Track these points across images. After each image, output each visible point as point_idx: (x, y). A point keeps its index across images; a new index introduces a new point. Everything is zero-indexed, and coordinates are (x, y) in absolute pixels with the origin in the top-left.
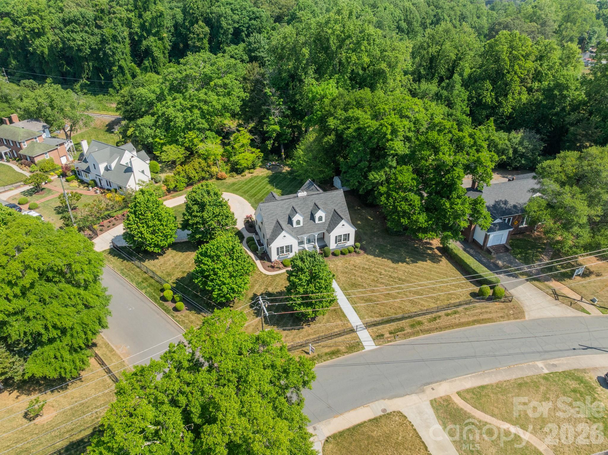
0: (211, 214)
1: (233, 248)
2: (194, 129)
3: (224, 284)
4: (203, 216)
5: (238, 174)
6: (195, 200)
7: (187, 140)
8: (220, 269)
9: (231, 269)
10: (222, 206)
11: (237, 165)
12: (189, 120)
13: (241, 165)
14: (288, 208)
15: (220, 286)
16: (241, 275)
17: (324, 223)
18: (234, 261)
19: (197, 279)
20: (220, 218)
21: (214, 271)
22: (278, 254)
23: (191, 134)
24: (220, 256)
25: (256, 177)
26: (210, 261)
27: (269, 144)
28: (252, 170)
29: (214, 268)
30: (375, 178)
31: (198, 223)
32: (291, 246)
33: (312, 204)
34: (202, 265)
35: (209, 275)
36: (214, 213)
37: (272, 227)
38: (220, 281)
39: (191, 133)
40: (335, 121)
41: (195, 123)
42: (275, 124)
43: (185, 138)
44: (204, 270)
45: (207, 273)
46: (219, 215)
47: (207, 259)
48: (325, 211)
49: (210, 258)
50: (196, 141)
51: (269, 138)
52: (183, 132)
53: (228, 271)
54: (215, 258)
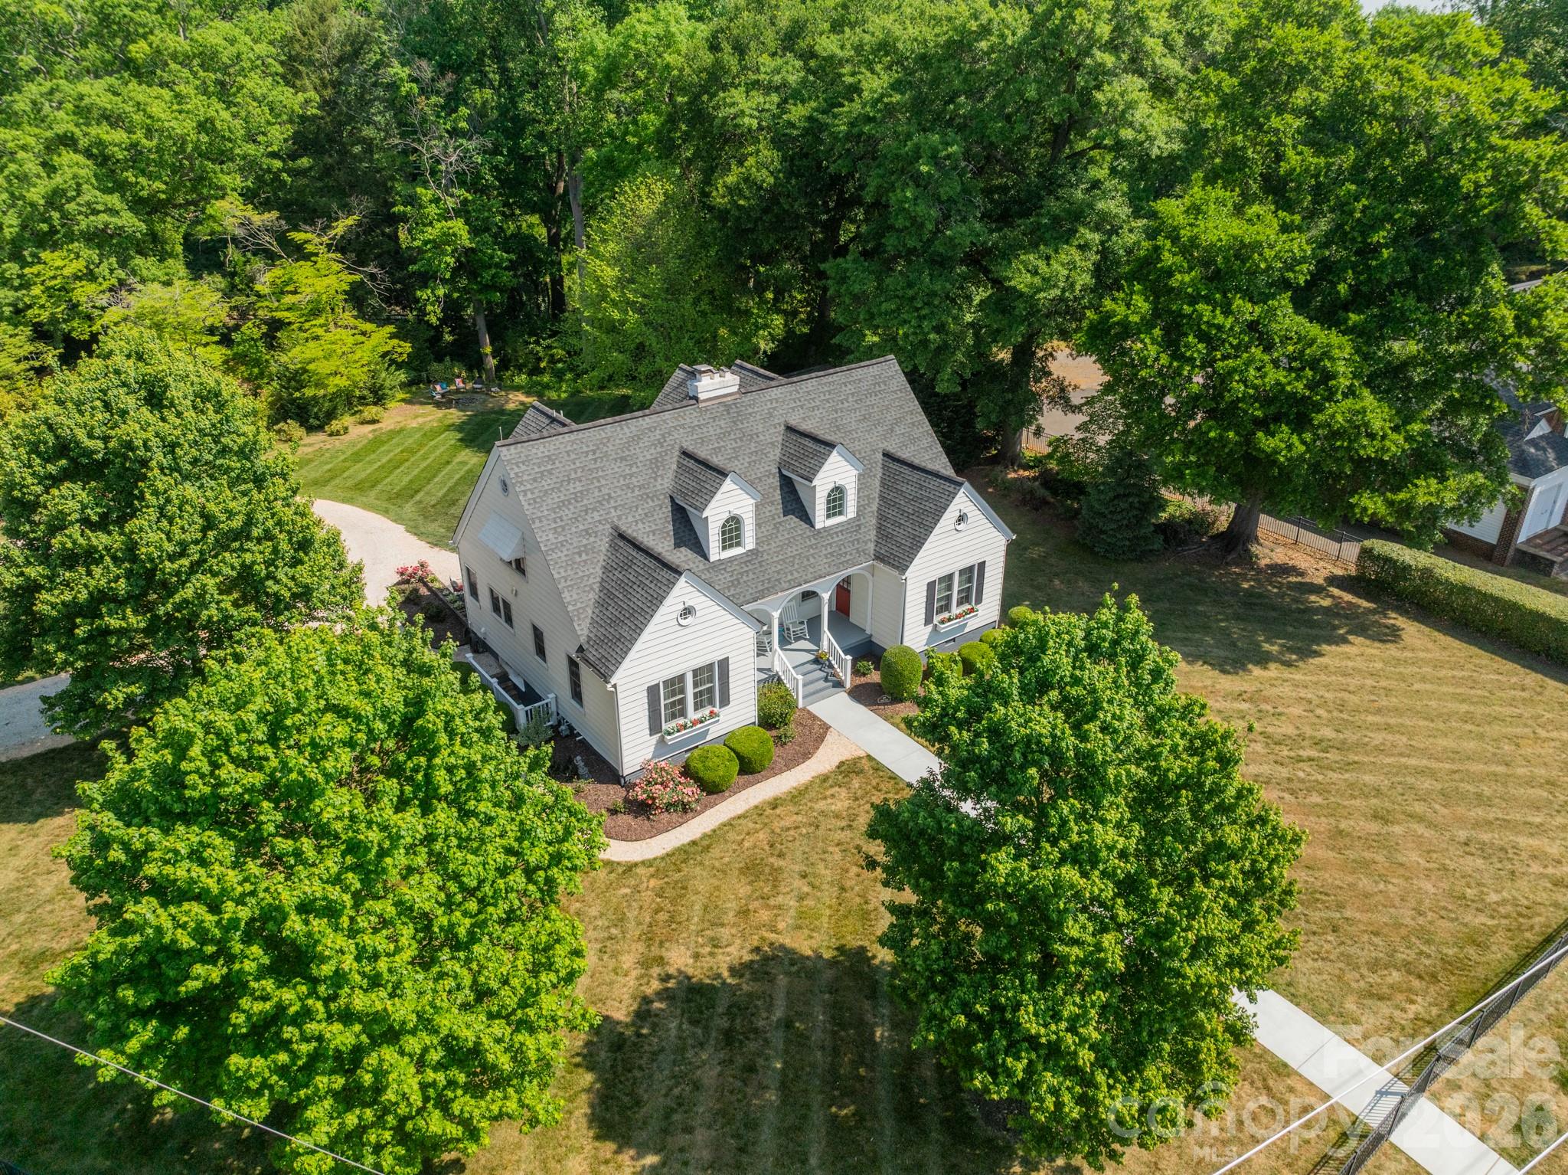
0: (189, 528)
1: (417, 704)
2: (70, 237)
3: (392, 1035)
4: (131, 548)
5: (310, 429)
6: (64, 447)
7: (36, 290)
8: (331, 912)
9: (424, 892)
10: (259, 481)
11: (301, 386)
12: (36, 194)
13: (319, 385)
14: (656, 463)
15: (349, 1061)
16: (509, 919)
17: (855, 525)
18: (444, 816)
19: (116, 1037)
20: (255, 555)
21: (273, 943)
22: (655, 727)
23: (58, 263)
24: (309, 791)
25: (393, 434)
26: (222, 848)
27: (432, 299)
28: (371, 411)
29: (273, 915)
30: (1048, 282)
31: (101, 598)
32: (724, 664)
33: (777, 435)
34: (144, 909)
35: (233, 988)
36: (209, 522)
37: (594, 572)
38: (347, 1017)
39: (52, 258)
40: (758, 98)
41: (71, 207)
42: (445, 216)
43: (26, 285)
44: (174, 952)
45: (207, 973)
46: (242, 534)
47: (185, 837)
48: (854, 456)
49: (220, 824)
50: (84, 293)
51: (426, 278)
52: (16, 256)
53: (404, 909)
54: (270, 816)
